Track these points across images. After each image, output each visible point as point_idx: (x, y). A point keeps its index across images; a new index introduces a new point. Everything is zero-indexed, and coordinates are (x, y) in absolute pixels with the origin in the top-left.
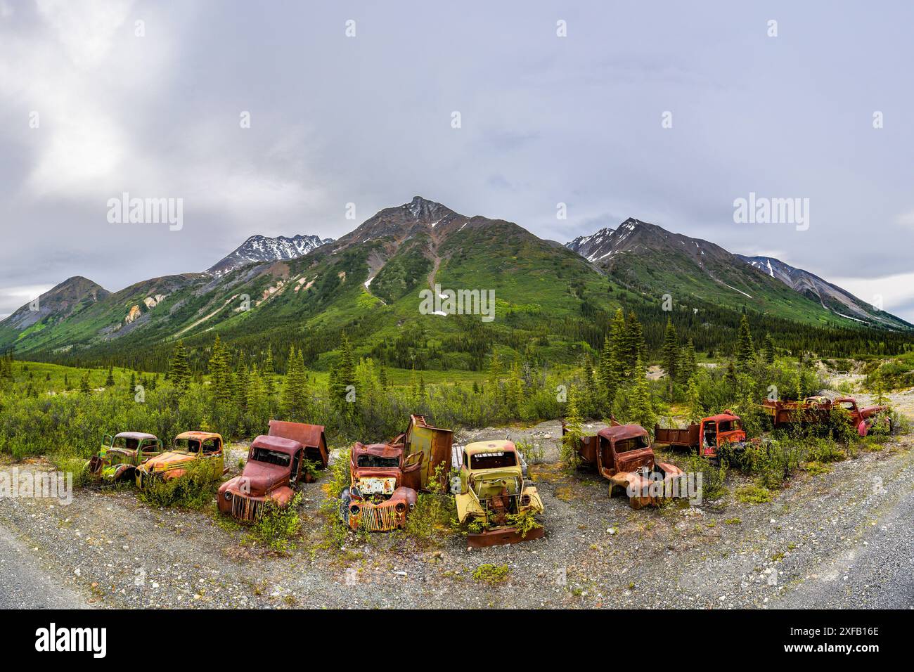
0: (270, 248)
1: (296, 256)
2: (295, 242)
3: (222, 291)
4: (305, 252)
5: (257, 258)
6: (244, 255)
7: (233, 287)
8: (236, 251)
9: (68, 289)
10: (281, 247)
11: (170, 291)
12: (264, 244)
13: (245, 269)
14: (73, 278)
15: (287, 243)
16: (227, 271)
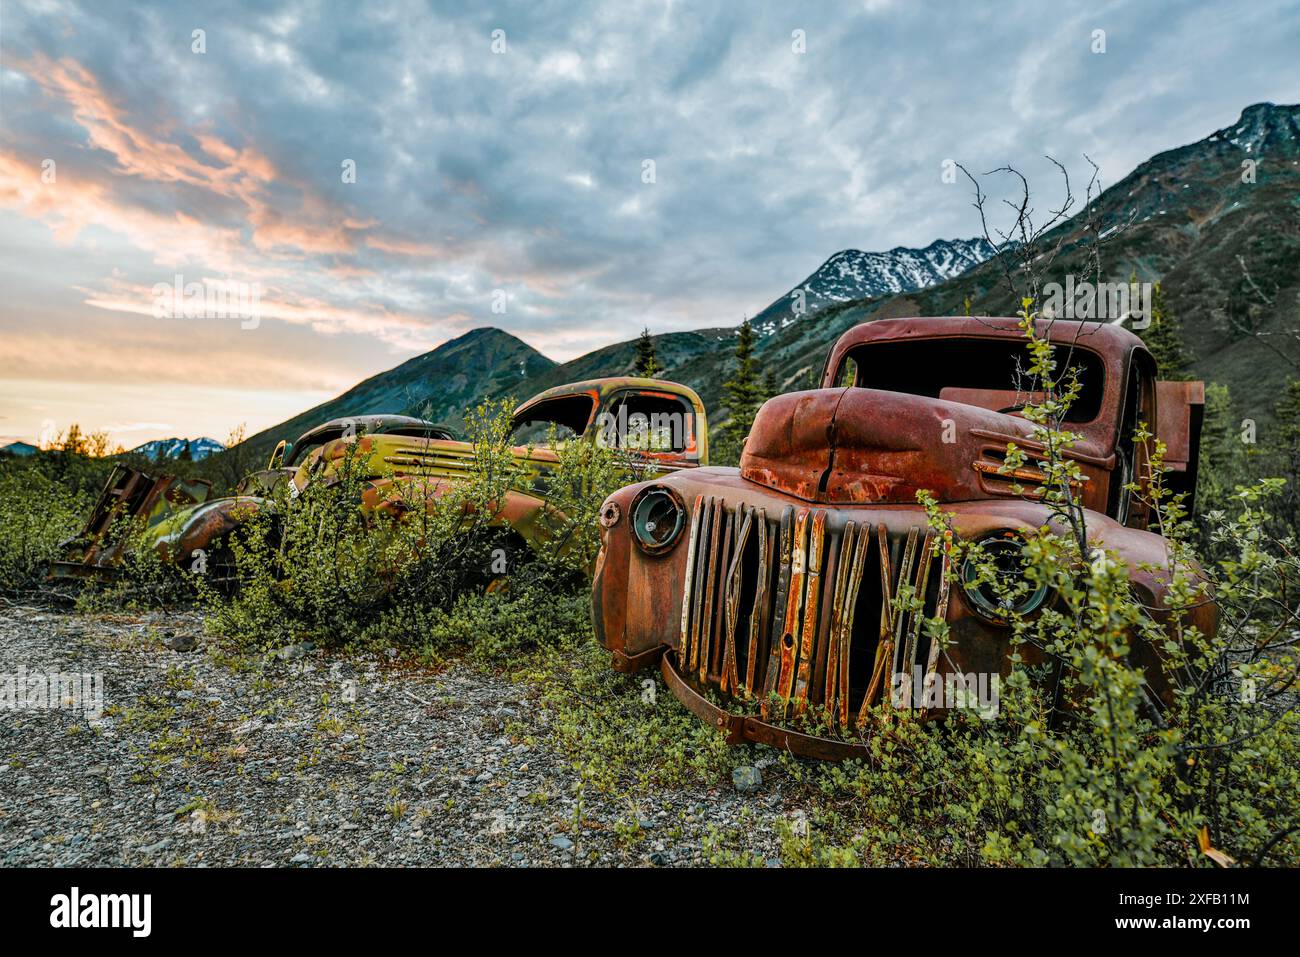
0: (876, 272)
1: (932, 283)
2: (931, 256)
3: (775, 362)
4: (954, 273)
5: (848, 294)
6: (822, 290)
7: (798, 351)
8: (806, 282)
9: (469, 350)
10: (899, 269)
11: (672, 362)
12: (863, 265)
13: (824, 316)
14: (481, 331)
15: (912, 260)
16: (785, 323)
